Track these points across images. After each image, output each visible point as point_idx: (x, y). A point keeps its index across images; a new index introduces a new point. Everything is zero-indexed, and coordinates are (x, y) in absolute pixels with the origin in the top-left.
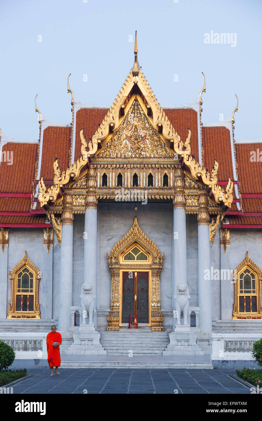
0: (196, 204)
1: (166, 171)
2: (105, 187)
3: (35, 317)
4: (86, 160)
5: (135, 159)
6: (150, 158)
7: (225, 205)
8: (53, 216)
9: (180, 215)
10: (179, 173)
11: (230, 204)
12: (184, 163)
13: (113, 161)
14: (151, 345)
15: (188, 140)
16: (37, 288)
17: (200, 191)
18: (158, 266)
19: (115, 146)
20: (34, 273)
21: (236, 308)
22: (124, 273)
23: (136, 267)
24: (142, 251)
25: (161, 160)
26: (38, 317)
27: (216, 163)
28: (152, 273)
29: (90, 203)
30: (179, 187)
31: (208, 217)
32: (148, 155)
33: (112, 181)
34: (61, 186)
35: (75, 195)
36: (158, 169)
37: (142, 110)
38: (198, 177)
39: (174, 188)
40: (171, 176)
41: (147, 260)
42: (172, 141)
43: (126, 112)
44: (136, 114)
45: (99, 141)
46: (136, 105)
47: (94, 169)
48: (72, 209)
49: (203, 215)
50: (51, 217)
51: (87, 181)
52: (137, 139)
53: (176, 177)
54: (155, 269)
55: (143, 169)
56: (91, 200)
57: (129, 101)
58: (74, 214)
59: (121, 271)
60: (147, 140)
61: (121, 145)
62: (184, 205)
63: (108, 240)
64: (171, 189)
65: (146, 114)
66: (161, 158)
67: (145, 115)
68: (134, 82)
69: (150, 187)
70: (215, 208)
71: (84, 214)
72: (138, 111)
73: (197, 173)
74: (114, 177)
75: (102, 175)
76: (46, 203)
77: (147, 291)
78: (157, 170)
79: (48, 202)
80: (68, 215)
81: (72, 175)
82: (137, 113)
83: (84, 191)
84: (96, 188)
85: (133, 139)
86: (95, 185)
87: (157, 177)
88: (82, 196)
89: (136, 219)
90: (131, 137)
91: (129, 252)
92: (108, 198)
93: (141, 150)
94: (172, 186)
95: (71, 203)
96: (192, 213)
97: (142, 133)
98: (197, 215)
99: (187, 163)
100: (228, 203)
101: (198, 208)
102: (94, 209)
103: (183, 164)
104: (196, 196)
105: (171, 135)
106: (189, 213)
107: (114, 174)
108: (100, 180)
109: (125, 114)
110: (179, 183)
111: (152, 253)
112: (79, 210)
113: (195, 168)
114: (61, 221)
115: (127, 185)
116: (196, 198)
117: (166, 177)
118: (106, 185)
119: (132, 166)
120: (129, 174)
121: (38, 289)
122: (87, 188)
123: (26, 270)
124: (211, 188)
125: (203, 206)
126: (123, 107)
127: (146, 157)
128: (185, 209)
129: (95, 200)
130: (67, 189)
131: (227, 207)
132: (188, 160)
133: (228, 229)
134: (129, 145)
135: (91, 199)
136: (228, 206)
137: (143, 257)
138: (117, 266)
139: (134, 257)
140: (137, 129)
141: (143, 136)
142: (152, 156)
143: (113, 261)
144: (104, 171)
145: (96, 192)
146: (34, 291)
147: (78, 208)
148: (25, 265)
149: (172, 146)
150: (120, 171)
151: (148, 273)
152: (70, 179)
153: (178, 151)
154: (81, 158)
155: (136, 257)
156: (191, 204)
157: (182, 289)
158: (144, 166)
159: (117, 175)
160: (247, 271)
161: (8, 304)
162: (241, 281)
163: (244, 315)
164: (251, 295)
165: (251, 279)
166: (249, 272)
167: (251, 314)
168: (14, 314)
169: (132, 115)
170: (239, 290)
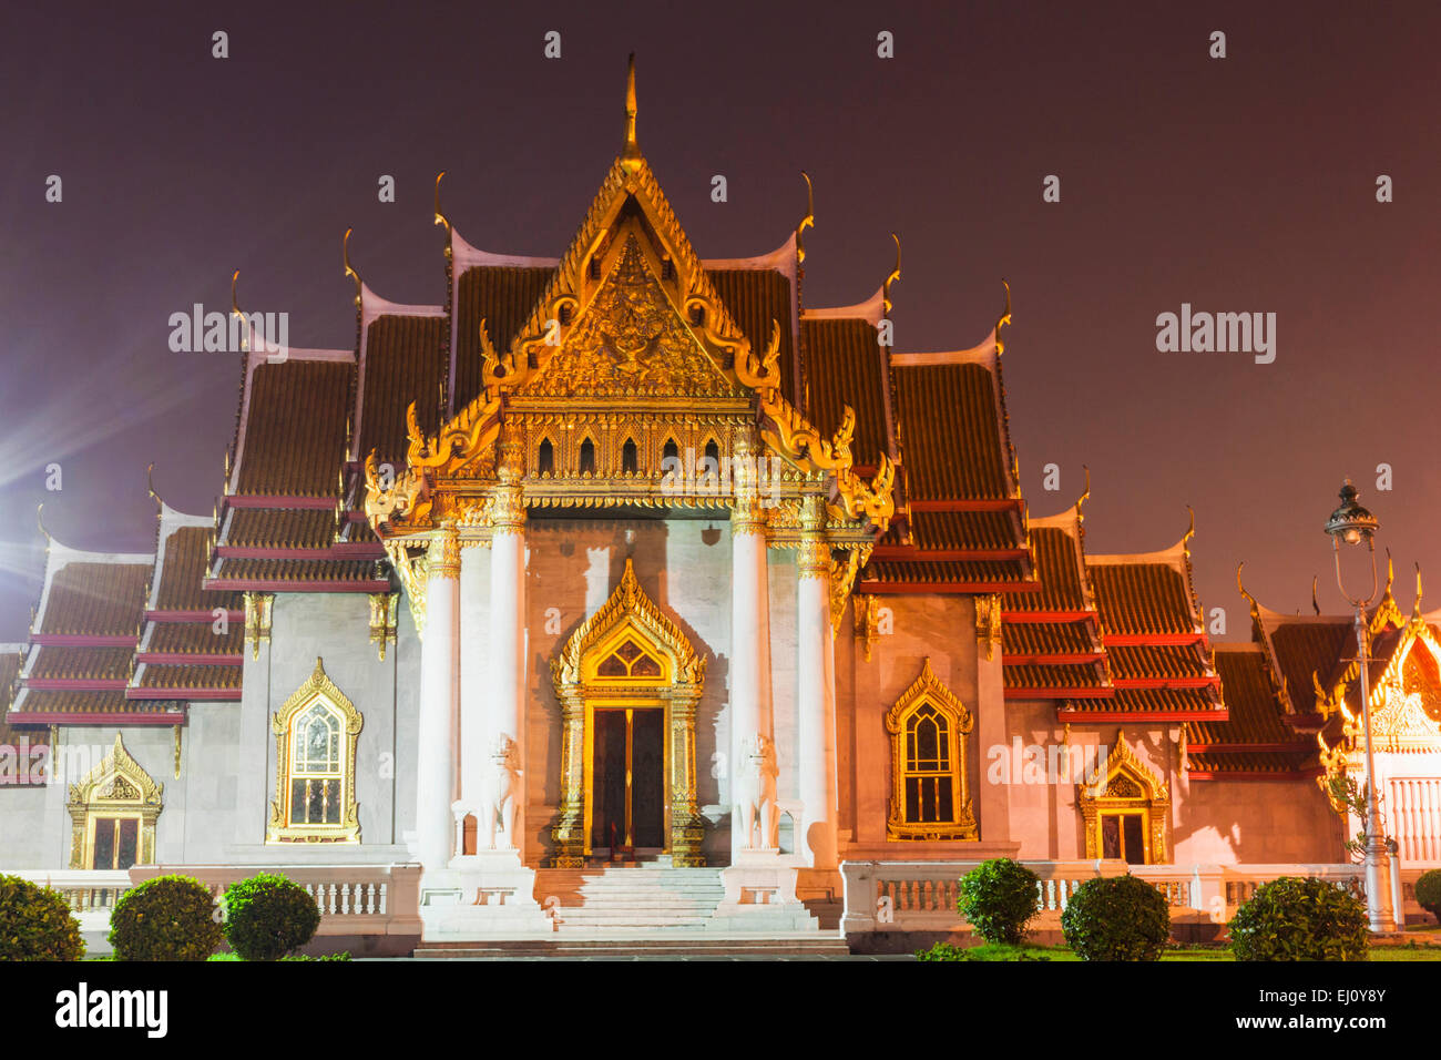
0: (796, 523)
1: (713, 434)
2: (547, 474)
3: (343, 839)
4: (496, 404)
5: (630, 400)
6: (671, 395)
7: (872, 522)
8: (403, 554)
11: (886, 521)
12: (762, 411)
13: (570, 406)
14: (673, 905)
15: (774, 349)
16: (351, 759)
17: (804, 486)
18: (691, 692)
19: (573, 368)
20: (341, 717)
22: (597, 709)
24: (645, 652)
25: (699, 401)
26: (352, 840)
27: (850, 411)
28: (674, 710)
31: (827, 558)
32: (664, 388)
33: (567, 459)
34: (428, 471)
35: (466, 498)
36: (692, 426)
37: (649, 268)
38: (799, 448)
40: (725, 443)
41: (659, 674)
42: (730, 351)
43: (604, 270)
44: (631, 278)
45: (533, 350)
46: (633, 252)
47: (516, 425)
48: (457, 534)
50: (397, 556)
51: (498, 458)
52: (633, 346)
54: (683, 698)
57: (612, 241)
59: (591, 706)
62: (762, 523)
65: (659, 278)
67: (654, 281)
68: (627, 193)
70: (844, 533)
74: (571, 449)
75: (539, 443)
76: (386, 519)
77: (660, 760)
78: (687, 429)
79: (389, 516)
81: (458, 442)
82: (634, 275)
84: (522, 478)
85: (622, 345)
87: (686, 449)
89: (629, 563)
91: (609, 655)
93: (647, 375)
95: (455, 520)
96: (783, 545)
97: (647, 329)
98: (796, 550)
99: (770, 410)
100: (881, 517)
101: (800, 531)
102: (514, 535)
103: (759, 411)
104: (793, 499)
105: (726, 333)
106: (776, 545)
107: (571, 440)
108: (534, 454)
109: (604, 277)
113: (792, 423)
114: (427, 569)
115: (607, 470)
116: (795, 505)
117: (712, 448)
118: (551, 471)
119: (621, 418)
120: (613, 439)
121: (355, 761)
122: (497, 479)
124: (834, 479)
125: (812, 527)
126: (597, 257)
127: (659, 395)
128: (764, 535)
130: (443, 479)
132: (773, 404)
134: (614, 361)
136: (880, 526)
137: (647, 667)
138: (579, 692)
139: (625, 668)
140: (634, 319)
141: (650, 337)
145: (521, 490)
146: (342, 768)
147: (472, 531)
148: (317, 695)
149: (729, 361)
150: (587, 431)
151: (661, 710)
152: (451, 453)
153: (749, 379)
154: (482, 398)
155: (629, 667)
157: (758, 751)
158: (652, 419)
160: (926, 709)
161: (271, 805)
162: (910, 737)
163: (917, 828)
164: (937, 775)
165: (938, 732)
166: (932, 712)
167: (939, 827)
168: (286, 833)
169: (623, 278)
170: (905, 761)
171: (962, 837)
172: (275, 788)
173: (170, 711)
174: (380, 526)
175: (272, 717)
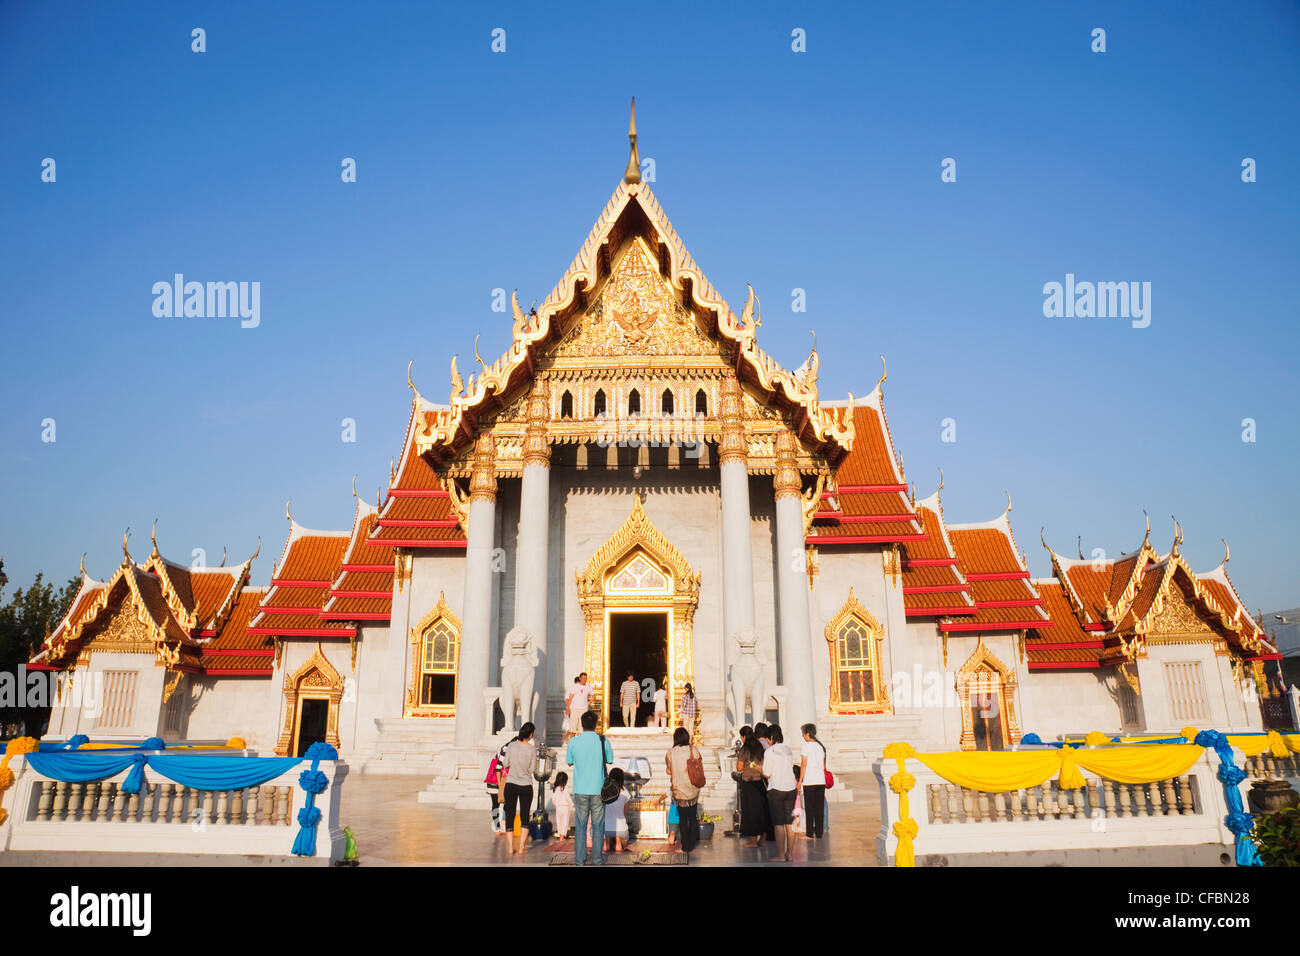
0: (771, 454)
1: (701, 384)
2: (567, 417)
4: (523, 355)
5: (634, 358)
6: (667, 355)
7: (840, 444)
8: (451, 483)
9: (735, 478)
10: (732, 383)
11: (851, 442)
12: (742, 355)
13: (586, 364)
15: (750, 306)
17: (777, 424)
18: (689, 598)
19: (589, 335)
20: (455, 632)
21: (836, 693)
22: (613, 615)
23: (638, 601)
24: (651, 568)
25: (690, 359)
28: (676, 613)
29: (533, 452)
30: (731, 415)
31: (799, 481)
32: (662, 351)
33: (583, 405)
34: (466, 409)
35: (501, 438)
36: (684, 378)
37: (649, 263)
38: (774, 384)
39: (722, 417)
40: (713, 392)
41: (662, 585)
42: (713, 311)
44: (635, 271)
45: (553, 314)
46: (636, 252)
47: (542, 379)
48: (494, 466)
49: (787, 477)
50: (446, 485)
51: (529, 405)
52: (636, 319)
53: (723, 395)
54: (682, 604)
55: (651, 378)
56: (538, 448)
58: (498, 479)
59: (608, 612)
60: (659, 323)
61: (604, 331)
62: (744, 454)
63: (580, 544)
64: (714, 420)
65: (657, 271)
66: (690, 355)
67: (654, 272)
68: (630, 195)
70: (811, 462)
71: (521, 479)
72: (640, 265)
73: (772, 377)
74: (587, 399)
75: (561, 395)
76: (430, 448)
78: (680, 380)
79: (433, 445)
80: (483, 480)
81: (491, 386)
82: (638, 268)
83: (521, 430)
84: (547, 422)
85: (629, 318)
86: (546, 415)
87: (681, 396)
88: (515, 439)
89: (638, 498)
90: (625, 314)
91: (623, 570)
92: (573, 443)
93: (648, 341)
94: (715, 414)
95: (493, 455)
96: (762, 473)
97: (648, 307)
98: (773, 476)
99: (748, 356)
100: (845, 440)
101: (776, 460)
102: (542, 466)
103: (740, 359)
104: (769, 435)
105: (710, 298)
106: (756, 472)
107: (587, 390)
108: (557, 403)
109: (613, 269)
110: (732, 408)
111: (674, 570)
112: (507, 468)
113: (767, 366)
114: (468, 494)
115: (616, 412)
116: (769, 439)
117: (701, 396)
118: (571, 415)
120: (621, 390)
122: (527, 422)
123: (442, 627)
124: (805, 409)
125: (785, 457)
126: (606, 242)
127: (658, 354)
128: (746, 463)
129: (545, 448)
130: (484, 423)
132: (751, 350)
133: (815, 546)
134: (622, 331)
135: (538, 444)
136: (846, 448)
138: (598, 600)
140: (638, 301)
141: (650, 313)
142: (671, 352)
143: (590, 588)
144: (566, 386)
145: (546, 430)
147: (507, 464)
148: (440, 617)
149: (714, 322)
150: (600, 384)
151: (663, 617)
152: (486, 394)
153: (727, 330)
154: (512, 349)
156: (759, 454)
157: (749, 641)
158: (653, 373)
159: (595, 393)
160: (852, 624)
161: (407, 691)
162: (842, 643)
163: (851, 705)
164: (861, 668)
165: (861, 639)
166: (856, 626)
167: (864, 704)
168: (417, 711)
169: (629, 271)
170: (839, 660)
171: (881, 712)
172: (411, 680)
173: (347, 628)
174: (427, 456)
175: (410, 632)
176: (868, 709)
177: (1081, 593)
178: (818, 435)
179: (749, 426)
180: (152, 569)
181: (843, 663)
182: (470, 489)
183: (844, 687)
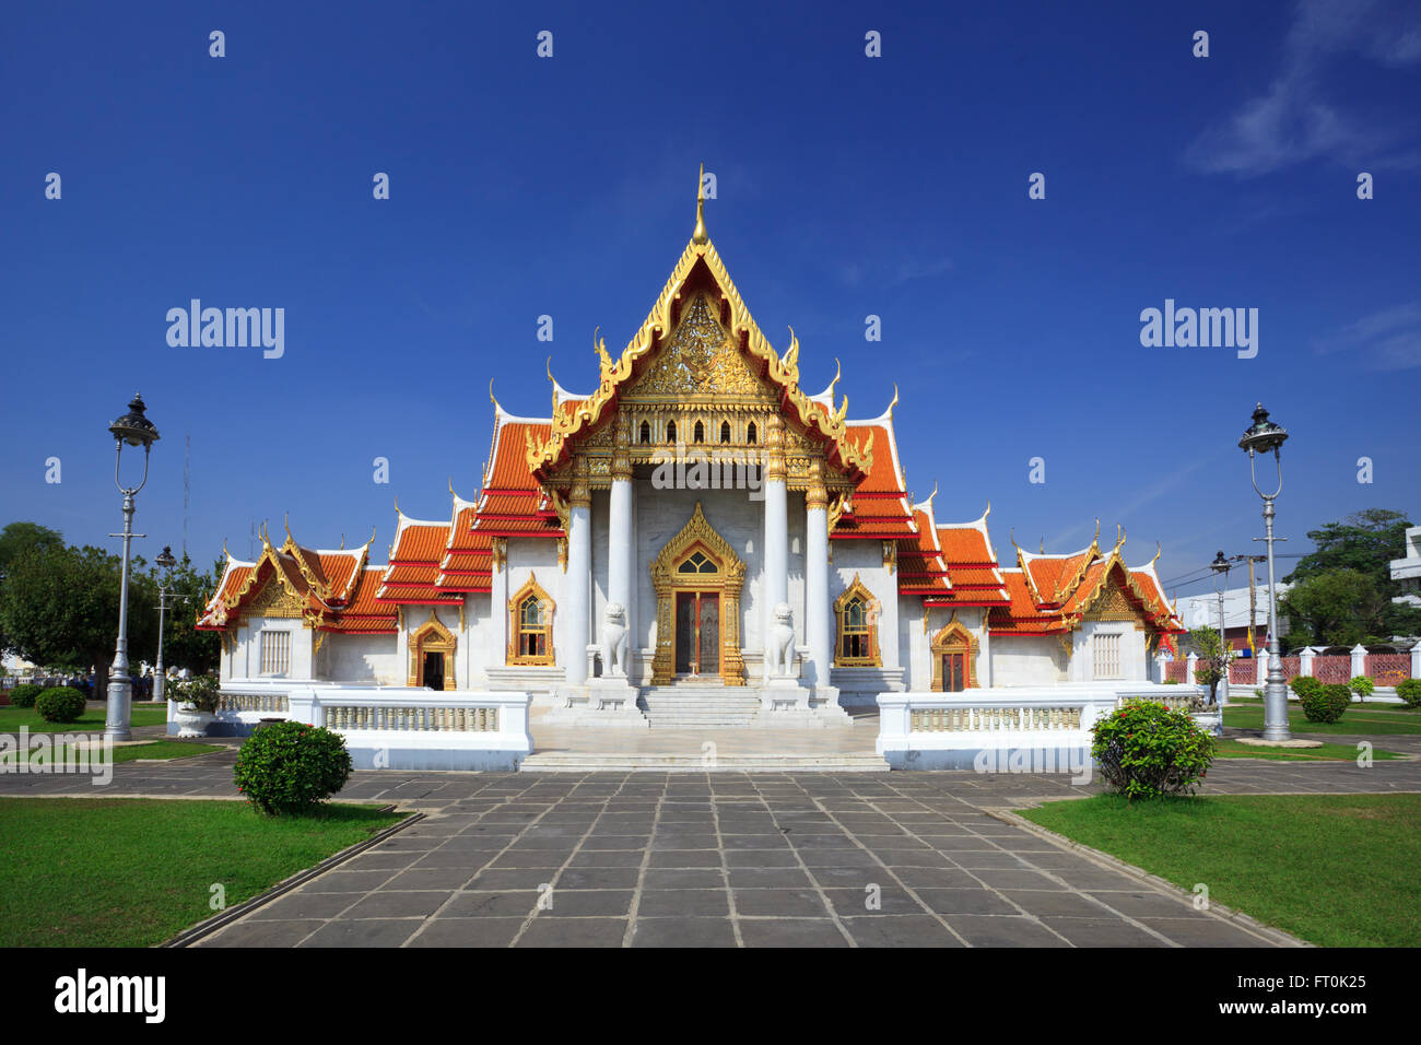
2: (645, 442)
3: (546, 664)
4: (612, 391)
5: (700, 396)
6: (726, 393)
7: (860, 469)
8: (554, 494)
10: (775, 420)
13: (660, 399)
17: (812, 452)
18: (737, 582)
19: (662, 376)
21: (840, 651)
22: (678, 594)
23: (698, 584)
24: (708, 558)
25: (745, 397)
26: (550, 665)
28: (726, 594)
29: (619, 470)
30: (774, 444)
31: (826, 497)
32: (722, 390)
33: (658, 433)
34: (566, 436)
35: (594, 458)
36: (739, 413)
37: (713, 315)
38: (812, 421)
39: (768, 446)
40: (760, 424)
41: (717, 572)
42: (765, 358)
43: (683, 315)
44: (700, 320)
45: (635, 357)
47: (626, 412)
49: (816, 493)
50: (550, 495)
51: (615, 433)
52: (701, 362)
53: (768, 428)
54: (731, 585)
55: (712, 413)
56: (621, 466)
58: (591, 490)
60: (720, 366)
61: (674, 372)
62: (784, 475)
63: (652, 540)
64: (762, 448)
65: (719, 321)
66: (745, 393)
67: (716, 322)
68: (698, 255)
69: (725, 443)
70: (837, 482)
71: (609, 491)
72: (704, 315)
73: (810, 415)
75: (640, 423)
77: (717, 622)
78: (736, 415)
80: (579, 492)
81: (586, 417)
82: (702, 318)
83: (609, 452)
84: (629, 445)
85: (694, 362)
86: (629, 440)
87: (736, 427)
88: (605, 459)
89: (699, 505)
90: (692, 358)
91: (686, 560)
92: (650, 464)
93: (709, 382)
94: (763, 443)
97: (711, 352)
98: (806, 491)
99: (792, 397)
100: (864, 466)
102: (626, 483)
103: (784, 401)
104: (804, 459)
105: (762, 348)
107: (661, 421)
108: (637, 431)
109: (682, 320)
110: (775, 438)
112: (599, 483)
113: (806, 406)
114: (568, 501)
115: (685, 440)
116: (805, 462)
117: (752, 427)
118: (648, 441)
119: (693, 407)
120: (688, 422)
121: (552, 623)
122: (614, 446)
124: (835, 441)
125: (816, 477)
126: (678, 296)
127: (718, 393)
128: (786, 483)
129: (628, 467)
130: (579, 446)
131: (862, 477)
134: (689, 374)
135: (621, 464)
136: (865, 472)
137: (709, 568)
138: (668, 582)
140: (703, 346)
141: (712, 357)
142: (729, 391)
143: (661, 573)
144: (645, 417)
146: (546, 627)
147: (598, 480)
148: (531, 591)
149: (766, 368)
150: (671, 416)
151: (716, 595)
153: (777, 377)
154: (602, 389)
155: (698, 567)
156: (796, 474)
157: (784, 615)
158: (714, 409)
159: (667, 423)
160: (855, 600)
161: (508, 646)
162: (846, 614)
163: (850, 660)
164: (860, 633)
165: (862, 611)
167: (861, 659)
168: (517, 661)
169: (695, 321)
170: (844, 627)
171: (873, 665)
172: (510, 638)
173: (457, 598)
174: (536, 473)
175: (508, 601)
176: (864, 662)
177: (1037, 581)
178: (844, 461)
179: (788, 452)
180: (289, 552)
181: (847, 629)
182: (571, 498)
183: (846, 646)
